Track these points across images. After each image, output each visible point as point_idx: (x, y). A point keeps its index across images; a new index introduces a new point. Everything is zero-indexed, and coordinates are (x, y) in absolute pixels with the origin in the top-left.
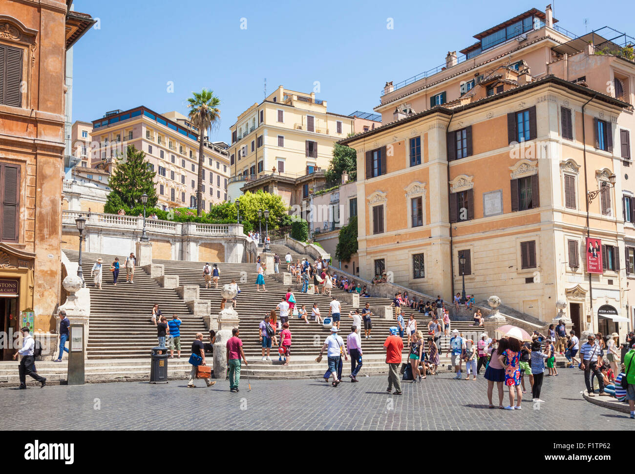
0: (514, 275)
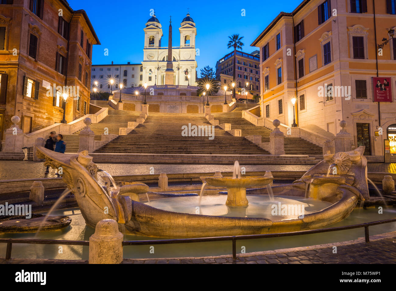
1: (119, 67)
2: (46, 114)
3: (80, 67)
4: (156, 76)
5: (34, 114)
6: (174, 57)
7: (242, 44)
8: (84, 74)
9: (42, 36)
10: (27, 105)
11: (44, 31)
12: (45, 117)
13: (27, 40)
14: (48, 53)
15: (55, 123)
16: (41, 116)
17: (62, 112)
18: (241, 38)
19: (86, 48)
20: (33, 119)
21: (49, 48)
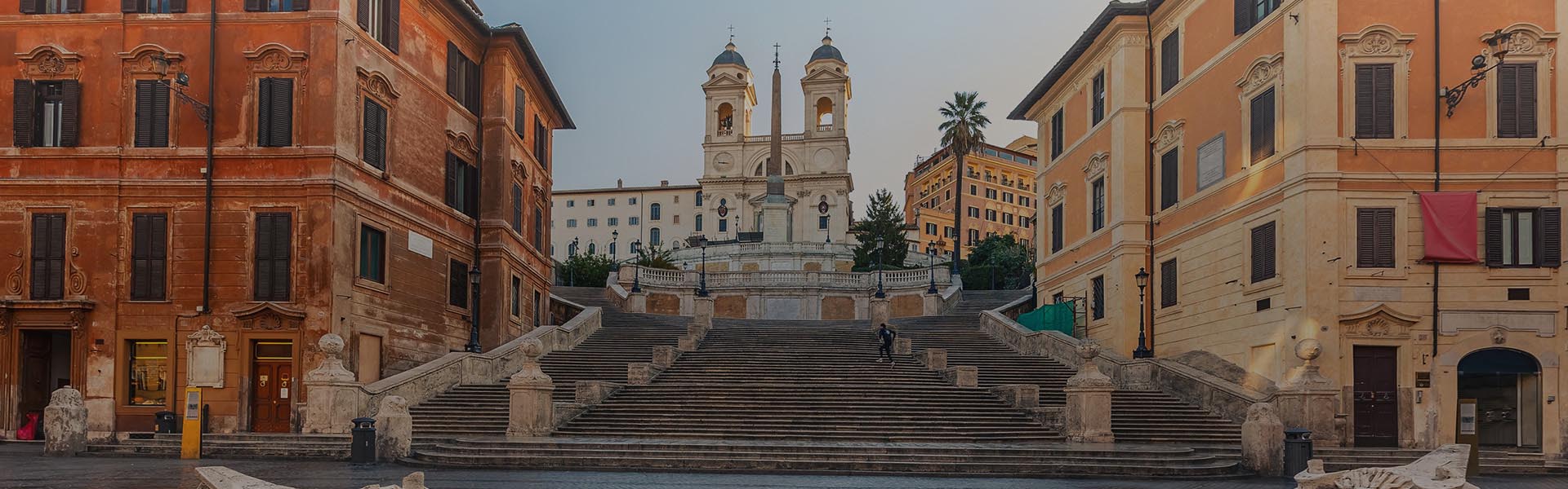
0: (1239, 297)
1: (638, 196)
2: (425, 327)
3: (517, 192)
4: (737, 217)
5: (387, 326)
6: (787, 163)
7: (982, 120)
8: (529, 214)
9: (402, 103)
10: (366, 301)
11: (406, 88)
12: (420, 335)
13: (354, 115)
14: (422, 154)
15: (451, 351)
16: (411, 333)
17: (469, 322)
18: (980, 105)
19: (533, 137)
20: (386, 342)
21: (424, 140)
